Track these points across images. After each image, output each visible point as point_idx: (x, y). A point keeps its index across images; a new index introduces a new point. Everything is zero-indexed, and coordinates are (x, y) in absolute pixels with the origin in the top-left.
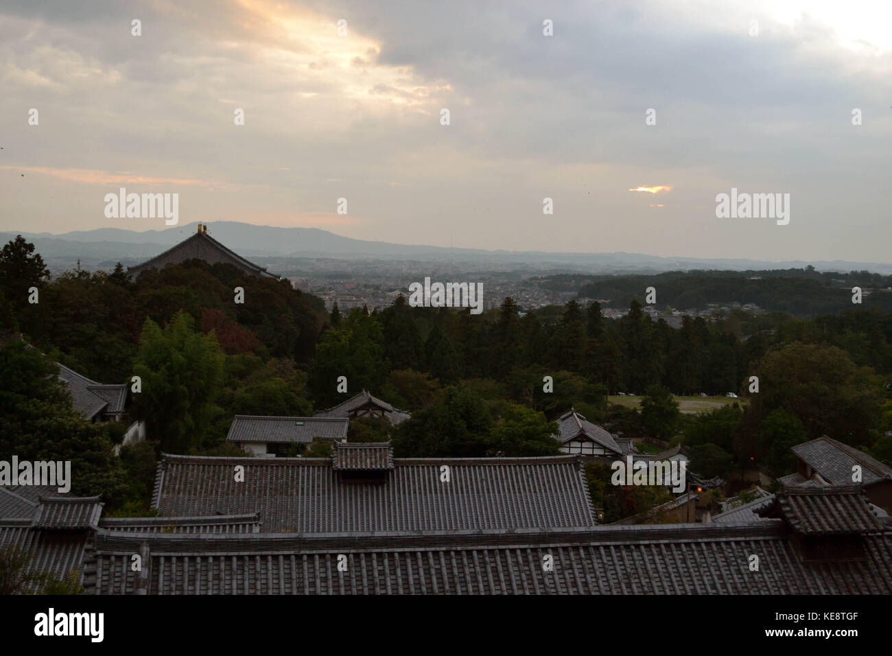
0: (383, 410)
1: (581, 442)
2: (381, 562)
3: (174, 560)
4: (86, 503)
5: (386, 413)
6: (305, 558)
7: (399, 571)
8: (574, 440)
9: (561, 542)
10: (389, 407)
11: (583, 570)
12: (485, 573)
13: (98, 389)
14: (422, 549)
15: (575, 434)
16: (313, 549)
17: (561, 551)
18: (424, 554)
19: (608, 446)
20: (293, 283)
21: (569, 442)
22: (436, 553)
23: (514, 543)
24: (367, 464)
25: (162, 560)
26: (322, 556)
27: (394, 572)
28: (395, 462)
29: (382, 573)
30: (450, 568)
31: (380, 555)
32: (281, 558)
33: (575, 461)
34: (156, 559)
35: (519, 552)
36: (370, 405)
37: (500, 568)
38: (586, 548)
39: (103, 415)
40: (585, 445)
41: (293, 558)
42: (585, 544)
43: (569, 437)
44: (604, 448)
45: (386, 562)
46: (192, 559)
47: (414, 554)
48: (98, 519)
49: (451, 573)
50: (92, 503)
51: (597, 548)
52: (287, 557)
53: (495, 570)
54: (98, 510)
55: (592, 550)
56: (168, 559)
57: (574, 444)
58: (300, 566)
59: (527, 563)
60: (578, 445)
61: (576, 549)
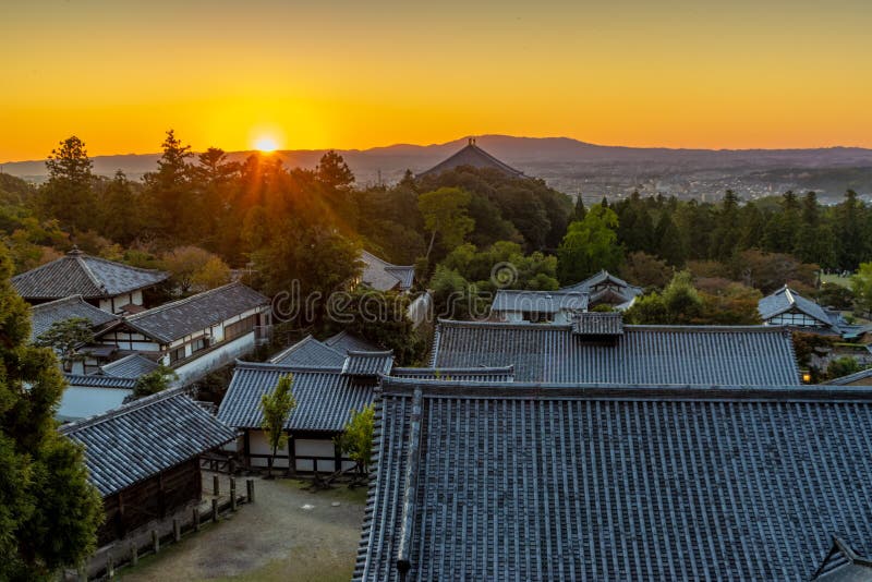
0: (619, 286)
1: (793, 314)
2: (603, 408)
3: (440, 401)
4: (381, 356)
5: (621, 289)
6: (542, 403)
7: (618, 417)
8: (787, 312)
9: (760, 398)
10: (624, 283)
11: (779, 423)
12: (691, 422)
13: (393, 270)
14: (639, 400)
15: (788, 307)
16: (547, 396)
17: (760, 405)
18: (640, 403)
19: (818, 317)
20: (547, 184)
21: (782, 314)
22: (650, 403)
23: (718, 397)
24: (601, 330)
25: (431, 401)
26: (556, 402)
27: (613, 417)
28: (624, 328)
29: (604, 417)
30: (661, 416)
31: (603, 403)
32: (523, 403)
33: (783, 331)
34: (427, 400)
35: (721, 405)
36: (608, 282)
37: (705, 417)
38: (783, 404)
39: (397, 288)
40: (797, 316)
41: (532, 403)
42: (782, 401)
43: (782, 310)
44: (815, 319)
45: (608, 408)
46: (454, 401)
47: (631, 403)
48: (390, 369)
49: (662, 420)
50: (385, 357)
51: (793, 404)
52: (527, 402)
53: (700, 419)
54: (389, 362)
55: (788, 406)
56: (436, 400)
57: (785, 316)
58: (537, 408)
59: (728, 414)
60: (790, 316)
61: (774, 404)
